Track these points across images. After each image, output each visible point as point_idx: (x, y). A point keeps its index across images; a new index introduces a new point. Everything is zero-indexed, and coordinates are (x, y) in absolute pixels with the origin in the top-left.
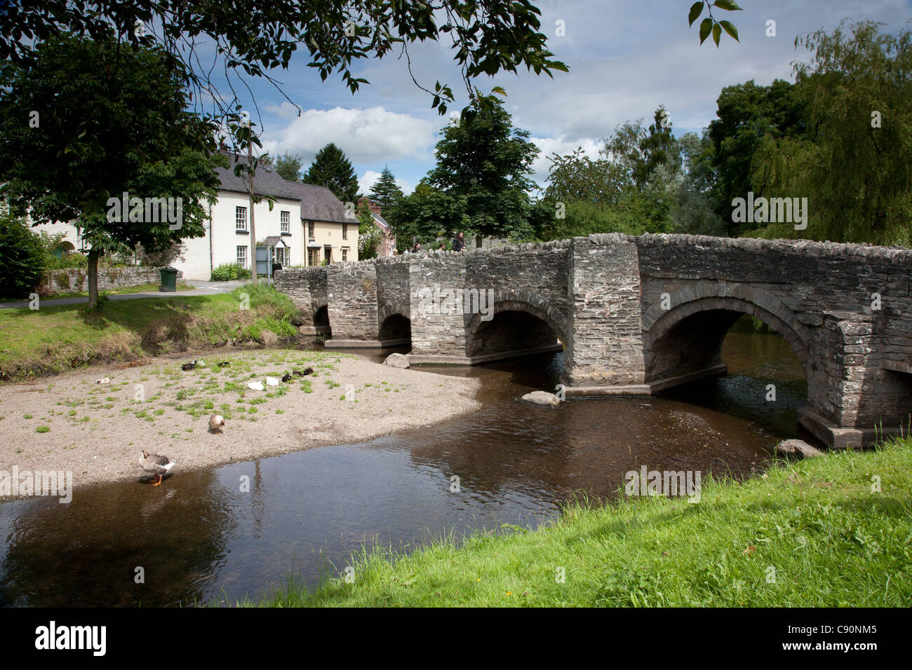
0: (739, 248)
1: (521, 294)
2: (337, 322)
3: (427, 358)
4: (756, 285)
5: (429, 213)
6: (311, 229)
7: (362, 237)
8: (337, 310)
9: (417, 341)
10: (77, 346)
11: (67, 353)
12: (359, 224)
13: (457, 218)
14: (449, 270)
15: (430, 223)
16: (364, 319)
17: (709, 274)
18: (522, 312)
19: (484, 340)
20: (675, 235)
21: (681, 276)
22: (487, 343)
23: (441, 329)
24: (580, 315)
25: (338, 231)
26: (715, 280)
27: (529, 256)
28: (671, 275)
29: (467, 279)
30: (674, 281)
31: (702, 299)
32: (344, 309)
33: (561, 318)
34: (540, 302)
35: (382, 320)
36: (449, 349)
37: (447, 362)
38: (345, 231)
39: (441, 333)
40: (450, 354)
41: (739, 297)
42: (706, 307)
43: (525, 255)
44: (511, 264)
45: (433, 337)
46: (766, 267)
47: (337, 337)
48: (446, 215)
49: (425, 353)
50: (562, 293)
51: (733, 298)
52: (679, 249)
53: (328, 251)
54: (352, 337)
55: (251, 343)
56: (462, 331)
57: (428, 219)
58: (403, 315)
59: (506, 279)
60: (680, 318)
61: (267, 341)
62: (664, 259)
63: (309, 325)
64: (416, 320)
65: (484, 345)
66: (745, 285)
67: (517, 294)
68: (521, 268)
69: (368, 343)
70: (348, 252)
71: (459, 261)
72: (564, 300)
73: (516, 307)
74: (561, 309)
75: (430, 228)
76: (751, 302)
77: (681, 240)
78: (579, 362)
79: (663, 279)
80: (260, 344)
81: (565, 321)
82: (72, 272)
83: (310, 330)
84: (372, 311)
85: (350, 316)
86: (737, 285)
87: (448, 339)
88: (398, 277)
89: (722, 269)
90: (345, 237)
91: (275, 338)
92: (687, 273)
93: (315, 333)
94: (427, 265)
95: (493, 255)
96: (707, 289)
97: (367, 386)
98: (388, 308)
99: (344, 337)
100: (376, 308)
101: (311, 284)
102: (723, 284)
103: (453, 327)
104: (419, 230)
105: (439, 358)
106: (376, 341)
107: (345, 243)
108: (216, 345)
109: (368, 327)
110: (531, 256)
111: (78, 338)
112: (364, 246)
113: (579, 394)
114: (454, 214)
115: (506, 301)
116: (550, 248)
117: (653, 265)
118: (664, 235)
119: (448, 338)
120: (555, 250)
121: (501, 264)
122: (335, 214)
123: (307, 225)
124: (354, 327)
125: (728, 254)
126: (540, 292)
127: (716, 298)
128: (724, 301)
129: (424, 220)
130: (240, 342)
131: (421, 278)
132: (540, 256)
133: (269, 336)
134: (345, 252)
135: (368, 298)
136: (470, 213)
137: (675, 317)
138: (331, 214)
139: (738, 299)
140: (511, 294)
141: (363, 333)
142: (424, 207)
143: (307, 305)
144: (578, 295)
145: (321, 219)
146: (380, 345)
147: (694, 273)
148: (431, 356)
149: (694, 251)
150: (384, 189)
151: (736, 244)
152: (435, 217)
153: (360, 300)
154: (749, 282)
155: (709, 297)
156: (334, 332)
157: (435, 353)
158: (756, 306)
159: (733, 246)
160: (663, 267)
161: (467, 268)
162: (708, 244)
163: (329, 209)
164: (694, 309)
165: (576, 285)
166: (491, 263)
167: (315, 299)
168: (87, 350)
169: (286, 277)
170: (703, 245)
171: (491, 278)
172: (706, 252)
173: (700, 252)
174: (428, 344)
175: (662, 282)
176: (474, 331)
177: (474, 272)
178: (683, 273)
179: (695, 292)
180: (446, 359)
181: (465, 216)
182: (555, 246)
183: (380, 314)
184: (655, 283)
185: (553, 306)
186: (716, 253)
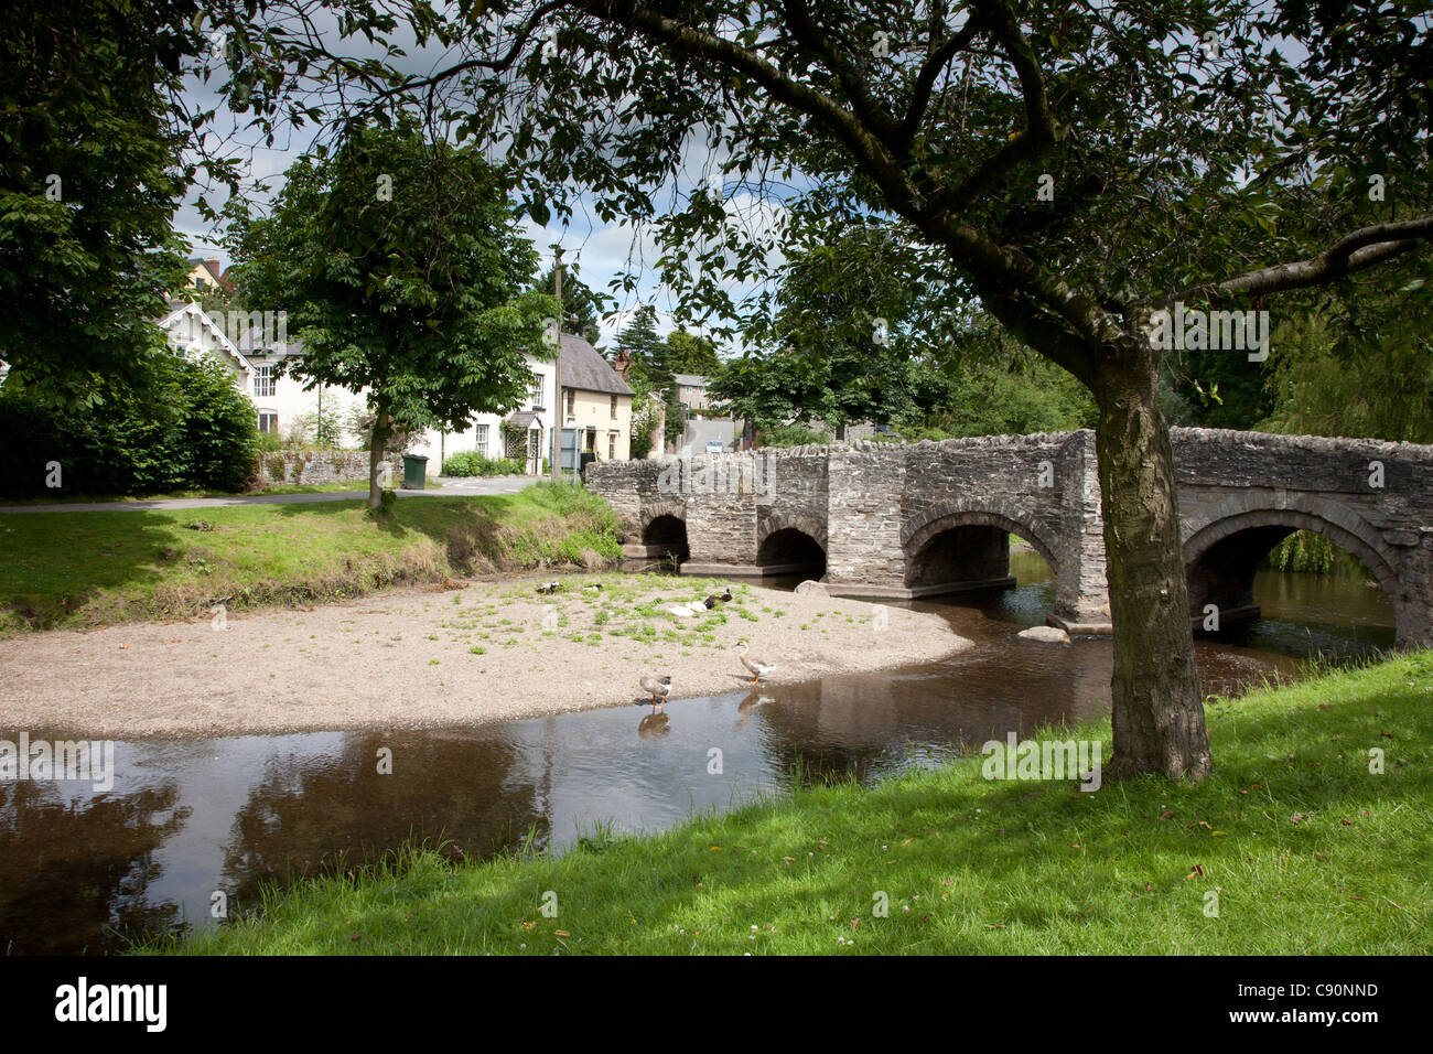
0: (1304, 448)
1: (993, 503)
2: (699, 538)
3: (851, 589)
4: (1327, 495)
5: (773, 385)
6: (571, 401)
7: (637, 417)
8: (699, 521)
9: (835, 564)
10: (379, 560)
11: (367, 569)
12: (632, 396)
13: (816, 393)
14: (883, 468)
15: (775, 400)
16: (736, 534)
17: (1263, 481)
18: (991, 527)
19: (924, 566)
20: (1216, 430)
21: (1224, 483)
22: (927, 570)
23: (870, 548)
24: (1090, 530)
25: (604, 406)
26: (1272, 489)
27: (1004, 453)
28: (1210, 481)
29: (906, 481)
30: (1213, 489)
31: (1253, 512)
32: (709, 521)
33: (1050, 535)
34: (1020, 514)
35: (764, 537)
36: (879, 576)
37: (877, 594)
38: (614, 405)
39: (869, 554)
40: (880, 584)
41: (1304, 510)
42: (1257, 523)
43: (999, 451)
44: (978, 462)
45: (858, 560)
46: (1340, 473)
47: (697, 560)
48: (799, 389)
49: (847, 581)
50: (1054, 502)
51: (1295, 511)
52: (1221, 449)
53: (591, 436)
54: (719, 561)
55: (569, 565)
56: (899, 553)
57: (772, 392)
58: (800, 529)
59: (968, 483)
60: (1220, 536)
61: (590, 564)
62: (1200, 460)
63: (636, 543)
64: (835, 536)
65: (923, 572)
66: (1312, 496)
67: (986, 502)
68: (992, 468)
69: (742, 569)
70: (617, 438)
71: (897, 456)
72: (1056, 511)
73: (982, 520)
74: (1050, 523)
75: (774, 407)
76: (1319, 517)
77: (1224, 437)
78: (1087, 590)
79: (1199, 486)
80: (581, 566)
81: (1057, 540)
82: (288, 456)
83: (636, 550)
84: (749, 524)
85: (717, 530)
86: (1300, 495)
87: (880, 563)
88: (792, 477)
89: (1280, 474)
90: (613, 415)
91: (600, 560)
92: (1233, 479)
93: (645, 555)
94: (853, 461)
95: (949, 450)
96: (1260, 500)
97: (820, 616)
98: (776, 520)
99: (707, 559)
100: (755, 520)
101: (641, 483)
102: (1281, 495)
103: (885, 546)
104: (759, 409)
105: (866, 589)
106: (754, 567)
107: (614, 425)
108: (527, 567)
109: (742, 547)
110: (1008, 452)
111: (374, 548)
112: (639, 429)
113: (1089, 632)
114: (811, 387)
115: (968, 513)
116: (1035, 442)
117: (1186, 468)
118: (1199, 430)
119: (878, 562)
120: (1044, 446)
121: (962, 462)
122: (600, 378)
123: (566, 394)
124: (722, 546)
125: (1290, 456)
126: (1019, 501)
127: (1273, 511)
128: (1281, 515)
129: (766, 395)
130: (555, 563)
131: (845, 477)
132: (1020, 453)
133: (592, 556)
134: (612, 437)
135: (743, 505)
136: (834, 385)
137: (1213, 535)
138: (596, 380)
139: (1300, 513)
140: (977, 503)
141: (734, 554)
142: (769, 375)
143: (634, 514)
144: (1088, 505)
145: (584, 386)
146: (760, 573)
147: (1244, 479)
148: (853, 585)
149: (1242, 451)
150: (638, 340)
151: (1300, 444)
152: (782, 391)
153: (732, 508)
154: (1318, 492)
155: (1260, 511)
156: (693, 552)
157: (860, 582)
158: (1326, 522)
159: (1296, 446)
160: (1198, 469)
161: (907, 467)
162: (1261, 442)
163: (592, 371)
164: (1241, 525)
165: (1087, 491)
166: (946, 461)
167: (647, 506)
168: (392, 565)
169: (604, 472)
170: (1255, 443)
171: (946, 481)
172: (1258, 453)
173: (1251, 453)
174: (851, 569)
175: (1197, 489)
176: (914, 553)
177: (919, 472)
178: (1227, 479)
179: (1243, 503)
180: (875, 590)
181: (827, 390)
182: (1043, 440)
183: (761, 528)
184: (1187, 491)
185: (1039, 519)
186: (1273, 454)
